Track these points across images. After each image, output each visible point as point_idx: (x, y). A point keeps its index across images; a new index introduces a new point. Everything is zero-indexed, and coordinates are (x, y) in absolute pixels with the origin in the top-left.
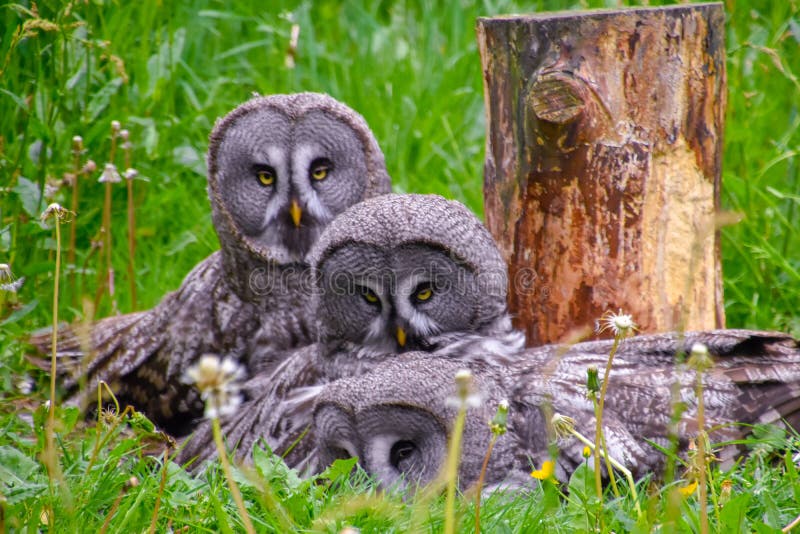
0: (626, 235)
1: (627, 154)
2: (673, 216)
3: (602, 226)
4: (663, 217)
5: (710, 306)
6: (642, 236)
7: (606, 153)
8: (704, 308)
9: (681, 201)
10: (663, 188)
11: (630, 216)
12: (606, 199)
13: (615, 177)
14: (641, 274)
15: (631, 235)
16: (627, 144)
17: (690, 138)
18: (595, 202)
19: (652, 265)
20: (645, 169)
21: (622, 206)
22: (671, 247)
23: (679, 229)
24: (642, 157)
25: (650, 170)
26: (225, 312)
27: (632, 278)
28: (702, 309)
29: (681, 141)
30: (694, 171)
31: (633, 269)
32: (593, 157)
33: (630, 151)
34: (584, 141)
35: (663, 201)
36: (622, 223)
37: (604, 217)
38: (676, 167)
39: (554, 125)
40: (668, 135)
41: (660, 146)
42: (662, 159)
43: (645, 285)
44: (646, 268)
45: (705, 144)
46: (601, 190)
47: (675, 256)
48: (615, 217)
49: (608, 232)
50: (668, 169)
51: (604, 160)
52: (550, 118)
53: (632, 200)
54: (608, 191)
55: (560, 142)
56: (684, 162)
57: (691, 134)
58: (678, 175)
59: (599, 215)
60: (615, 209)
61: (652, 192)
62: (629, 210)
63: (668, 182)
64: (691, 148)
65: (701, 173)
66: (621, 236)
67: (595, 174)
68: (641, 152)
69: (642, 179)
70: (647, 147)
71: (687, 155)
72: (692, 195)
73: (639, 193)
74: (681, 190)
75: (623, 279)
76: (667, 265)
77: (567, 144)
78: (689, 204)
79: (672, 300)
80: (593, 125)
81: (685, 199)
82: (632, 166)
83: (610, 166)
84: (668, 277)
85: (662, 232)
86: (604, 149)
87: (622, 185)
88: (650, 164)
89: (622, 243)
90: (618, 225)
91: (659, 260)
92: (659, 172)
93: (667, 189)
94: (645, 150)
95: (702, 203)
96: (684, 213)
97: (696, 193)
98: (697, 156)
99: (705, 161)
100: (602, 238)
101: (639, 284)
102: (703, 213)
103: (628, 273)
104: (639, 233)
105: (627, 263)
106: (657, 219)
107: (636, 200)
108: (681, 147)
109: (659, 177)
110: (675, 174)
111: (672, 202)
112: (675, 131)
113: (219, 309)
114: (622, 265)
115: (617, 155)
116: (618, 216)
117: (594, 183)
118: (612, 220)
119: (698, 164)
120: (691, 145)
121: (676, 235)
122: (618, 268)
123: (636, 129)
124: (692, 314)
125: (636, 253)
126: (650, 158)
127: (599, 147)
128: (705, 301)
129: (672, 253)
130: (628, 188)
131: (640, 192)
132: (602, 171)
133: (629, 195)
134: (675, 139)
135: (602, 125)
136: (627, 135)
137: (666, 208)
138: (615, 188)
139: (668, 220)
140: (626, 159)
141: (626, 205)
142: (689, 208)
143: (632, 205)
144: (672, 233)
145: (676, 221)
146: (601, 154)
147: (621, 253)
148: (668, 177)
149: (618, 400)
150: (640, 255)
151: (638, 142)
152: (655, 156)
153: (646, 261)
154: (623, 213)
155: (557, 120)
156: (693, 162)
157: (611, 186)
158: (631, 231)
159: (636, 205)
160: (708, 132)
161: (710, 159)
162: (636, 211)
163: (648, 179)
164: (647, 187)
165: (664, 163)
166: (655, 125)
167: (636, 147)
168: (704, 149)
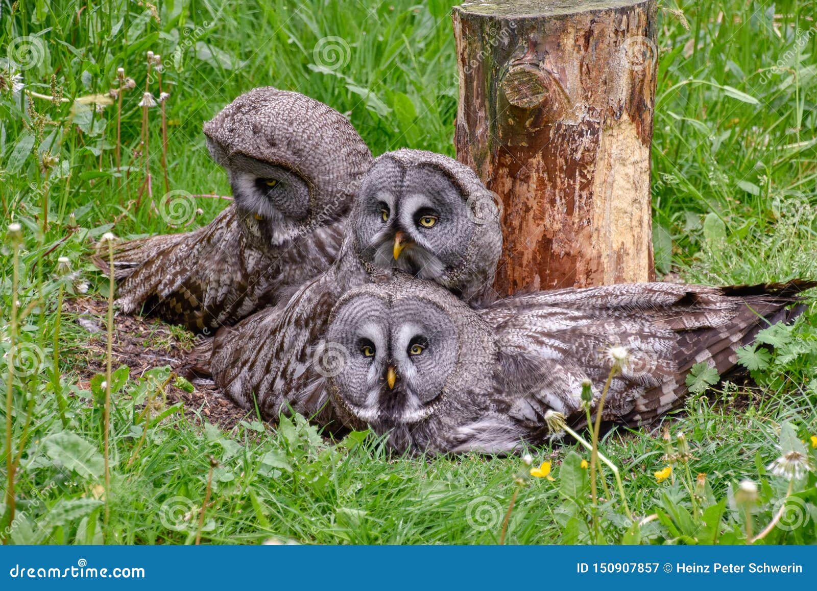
0: (580, 196)
1: (582, 130)
2: (617, 177)
3: (561, 190)
4: (610, 180)
5: (645, 248)
6: (594, 197)
7: (566, 130)
8: (641, 249)
9: (624, 165)
10: (610, 156)
11: (584, 181)
12: (565, 167)
13: (572, 149)
14: (592, 228)
15: (584, 196)
16: (583, 122)
17: (632, 113)
18: (556, 170)
19: (601, 219)
20: (596, 142)
21: (577, 173)
22: (615, 203)
23: (622, 188)
24: (594, 132)
25: (601, 143)
26: (251, 257)
27: (585, 232)
28: (638, 251)
29: (625, 117)
30: (634, 140)
31: (586, 224)
32: (555, 134)
33: (585, 128)
34: (548, 122)
35: (610, 166)
36: (577, 187)
37: (563, 183)
38: (621, 137)
39: (523, 110)
40: (615, 114)
41: (609, 122)
42: (610, 132)
43: (595, 236)
44: (596, 220)
45: (644, 116)
46: (560, 161)
47: (619, 210)
48: (572, 182)
49: (566, 195)
50: (614, 140)
51: (564, 137)
52: (520, 105)
53: (586, 168)
54: (566, 161)
55: (527, 123)
56: (627, 133)
57: (633, 109)
58: (622, 144)
59: (558, 180)
60: (571, 176)
61: (601, 159)
62: (583, 176)
63: (614, 151)
64: (633, 121)
65: (640, 140)
66: (577, 198)
67: (556, 148)
68: (594, 128)
69: (595, 150)
70: (599, 123)
71: (630, 127)
72: (632, 159)
73: (591, 162)
74: (624, 156)
75: (577, 232)
76: (613, 217)
77: (534, 125)
78: (631, 166)
79: (615, 246)
80: (555, 109)
81: (628, 162)
82: (586, 140)
83: (569, 141)
84: (613, 227)
85: (609, 193)
86: (564, 127)
87: (578, 156)
88: (600, 138)
89: (577, 203)
90: (574, 188)
91: (607, 214)
92: (607, 143)
93: (613, 156)
94: (597, 126)
95: (640, 165)
96: (626, 174)
97: (636, 157)
98: (638, 127)
99: (644, 130)
100: (561, 199)
101: (591, 236)
102: (641, 173)
103: (581, 227)
104: (591, 194)
105: (581, 219)
106: (605, 181)
107: (589, 168)
108: (625, 122)
109: (608, 147)
110: (619, 143)
111: (617, 167)
112: (620, 108)
113: (246, 255)
114: (577, 221)
115: (574, 132)
116: (574, 182)
117: (555, 155)
118: (569, 184)
119: (638, 133)
120: (633, 119)
121: (620, 193)
122: (573, 224)
123: (589, 109)
124: (631, 256)
125: (588, 211)
126: (601, 133)
127: (560, 126)
128: (641, 244)
129: (616, 208)
130: (582, 159)
131: (593, 161)
132: (562, 145)
133: (583, 164)
134: (621, 115)
135: (562, 108)
136: (582, 115)
137: (613, 171)
138: (571, 158)
139: (614, 181)
140: (581, 135)
141: (581, 172)
142: (630, 170)
143: (585, 172)
144: (617, 192)
145: (620, 181)
146: (561, 131)
147: (576, 212)
148: (614, 146)
149: (577, 348)
150: (591, 212)
151: (591, 120)
152: (604, 130)
153: (596, 216)
154: (578, 178)
155: (527, 106)
156: (634, 132)
157: (569, 157)
158: (585, 194)
159: (588, 172)
160: (646, 106)
161: (647, 128)
162: (589, 177)
163: (598, 150)
164: (598, 156)
165: (611, 135)
166: (605, 105)
167: (589, 124)
168: (643, 121)
